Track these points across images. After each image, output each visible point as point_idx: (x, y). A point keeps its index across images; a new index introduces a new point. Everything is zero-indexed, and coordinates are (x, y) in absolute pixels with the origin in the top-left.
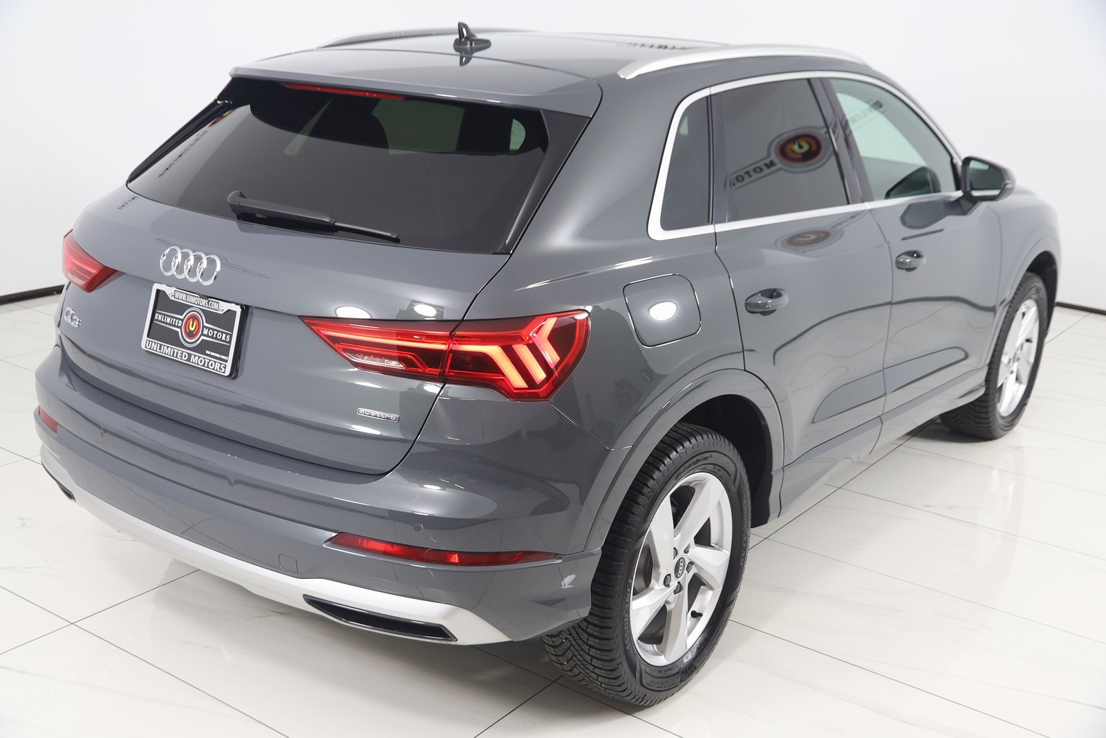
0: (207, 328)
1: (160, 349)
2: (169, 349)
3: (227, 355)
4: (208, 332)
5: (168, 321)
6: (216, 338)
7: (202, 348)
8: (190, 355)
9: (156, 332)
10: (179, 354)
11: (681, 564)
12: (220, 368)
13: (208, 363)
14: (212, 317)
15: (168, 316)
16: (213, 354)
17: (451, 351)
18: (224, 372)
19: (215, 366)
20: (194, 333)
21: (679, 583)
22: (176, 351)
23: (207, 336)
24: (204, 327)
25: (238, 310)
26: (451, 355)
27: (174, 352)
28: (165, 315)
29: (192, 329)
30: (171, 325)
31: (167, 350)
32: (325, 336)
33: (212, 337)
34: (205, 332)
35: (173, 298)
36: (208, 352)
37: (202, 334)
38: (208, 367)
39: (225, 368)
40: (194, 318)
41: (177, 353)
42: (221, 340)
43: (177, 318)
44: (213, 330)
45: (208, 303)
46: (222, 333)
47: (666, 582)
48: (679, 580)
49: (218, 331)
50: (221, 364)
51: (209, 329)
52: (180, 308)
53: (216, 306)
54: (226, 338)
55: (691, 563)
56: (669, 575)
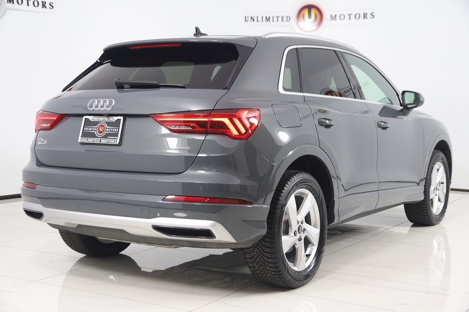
0: (108, 128)
1: (87, 140)
2: (91, 139)
3: (117, 136)
4: (108, 129)
5: (90, 129)
6: (112, 131)
7: (105, 137)
8: (101, 140)
9: (85, 134)
10: (96, 141)
11: (301, 228)
12: (114, 142)
13: (109, 141)
14: (109, 124)
15: (90, 128)
16: (111, 137)
17: (210, 121)
18: (116, 143)
19: (112, 142)
21: (300, 236)
22: (94, 140)
23: (108, 131)
24: (106, 128)
25: (122, 118)
26: (210, 122)
27: (93, 140)
28: (89, 128)
29: (101, 130)
30: (92, 131)
31: (90, 140)
32: (159, 121)
33: (110, 131)
34: (107, 130)
35: (92, 121)
36: (108, 137)
37: (106, 131)
38: (109, 142)
39: (116, 141)
40: (102, 126)
41: (95, 140)
42: (114, 131)
43: (94, 128)
44: (111, 128)
45: (108, 119)
47: (295, 234)
48: (300, 235)
49: (113, 128)
50: (115, 140)
51: (109, 128)
52: (95, 123)
53: (112, 119)
54: (116, 130)
55: (305, 229)
56: (296, 231)
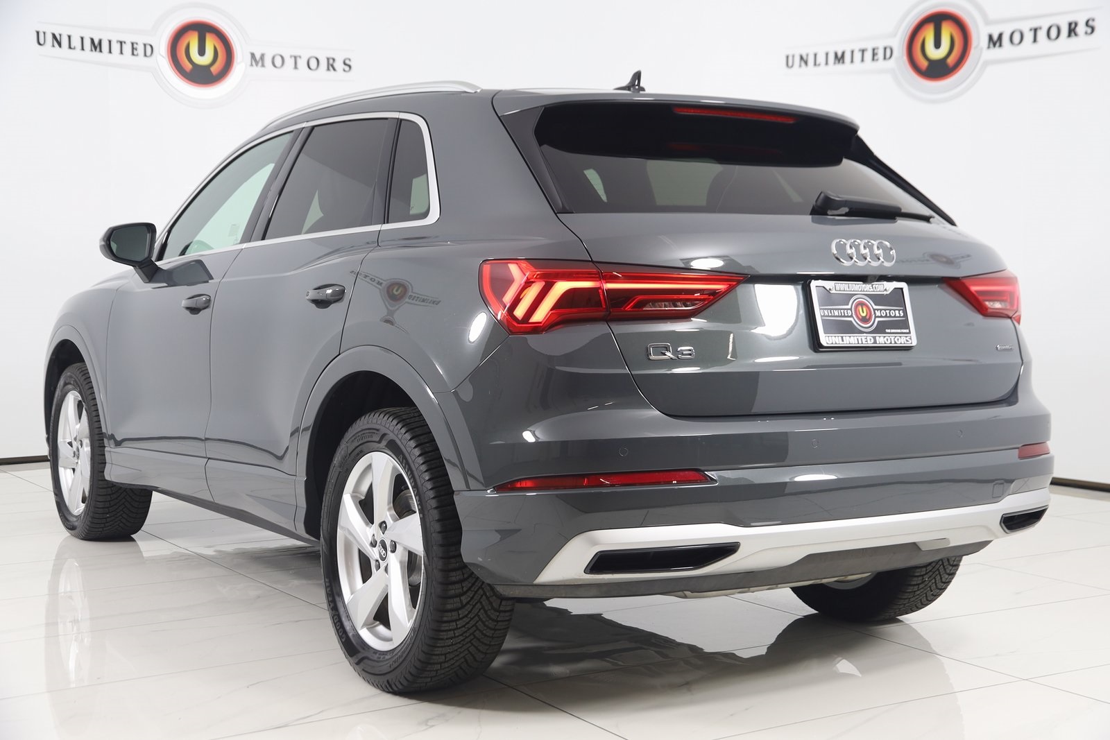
0: (878, 310)
1: (843, 341)
2: (853, 338)
3: (908, 327)
4: (881, 313)
5: (836, 313)
6: (890, 316)
7: (881, 328)
8: (874, 338)
9: (831, 327)
10: (865, 340)
12: (907, 341)
13: (895, 339)
14: (878, 299)
15: (833, 309)
16: (893, 331)
18: (912, 343)
19: (902, 341)
20: (868, 317)
22: (863, 338)
23: (881, 317)
24: (874, 310)
25: (904, 285)
27: (859, 339)
28: (831, 309)
29: (864, 315)
30: (841, 316)
31: (850, 340)
33: (886, 316)
34: (878, 313)
35: (835, 292)
36: (887, 331)
37: (876, 317)
38: (896, 343)
39: (911, 339)
40: (863, 304)
42: (895, 317)
43: (844, 309)
44: (885, 310)
45: (872, 287)
46: (895, 310)
49: (890, 310)
50: (906, 337)
51: (881, 310)
52: (844, 299)
53: (881, 288)
54: (899, 314)
